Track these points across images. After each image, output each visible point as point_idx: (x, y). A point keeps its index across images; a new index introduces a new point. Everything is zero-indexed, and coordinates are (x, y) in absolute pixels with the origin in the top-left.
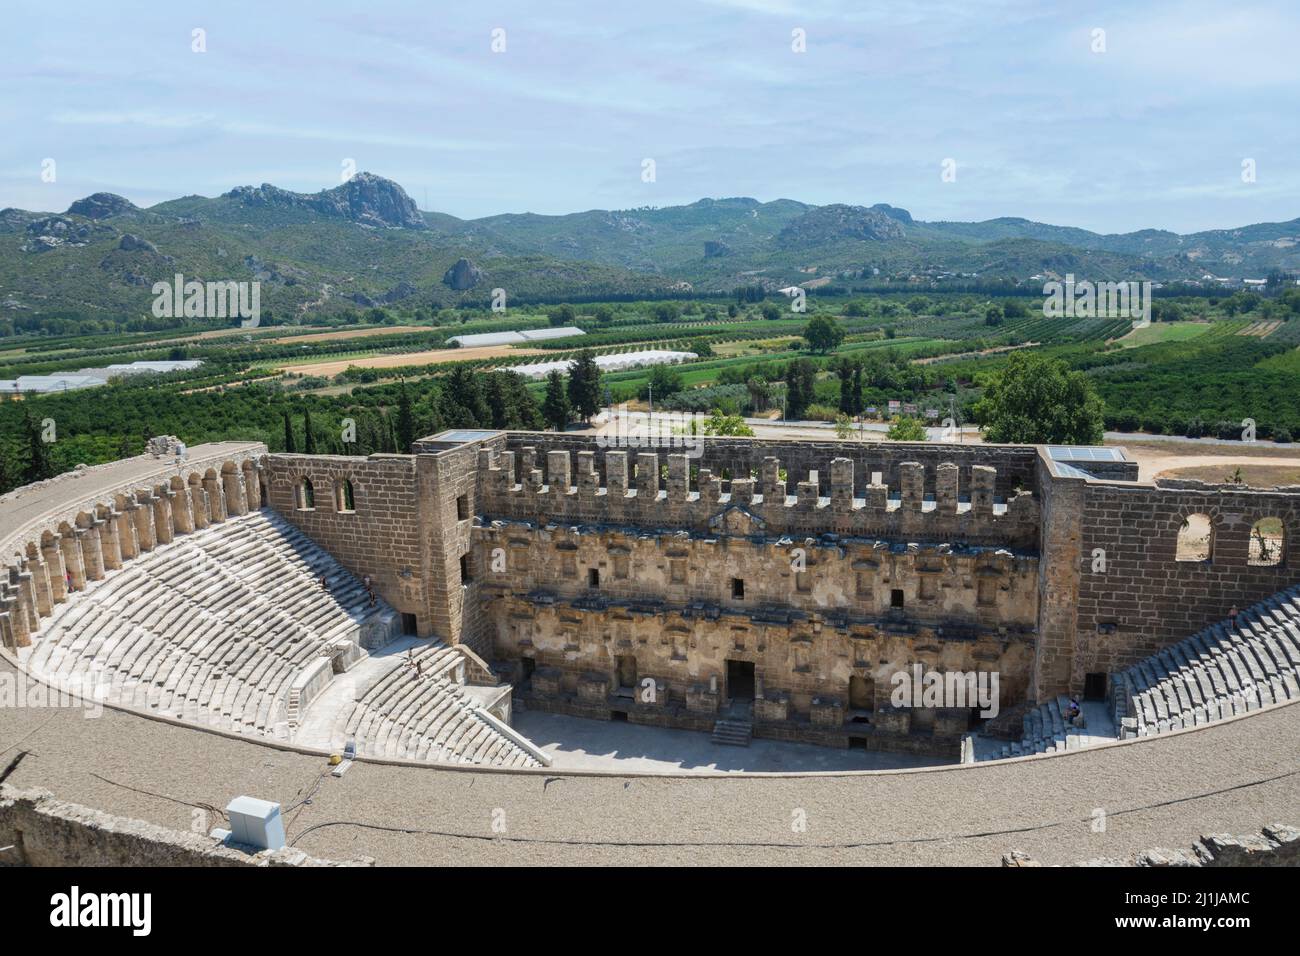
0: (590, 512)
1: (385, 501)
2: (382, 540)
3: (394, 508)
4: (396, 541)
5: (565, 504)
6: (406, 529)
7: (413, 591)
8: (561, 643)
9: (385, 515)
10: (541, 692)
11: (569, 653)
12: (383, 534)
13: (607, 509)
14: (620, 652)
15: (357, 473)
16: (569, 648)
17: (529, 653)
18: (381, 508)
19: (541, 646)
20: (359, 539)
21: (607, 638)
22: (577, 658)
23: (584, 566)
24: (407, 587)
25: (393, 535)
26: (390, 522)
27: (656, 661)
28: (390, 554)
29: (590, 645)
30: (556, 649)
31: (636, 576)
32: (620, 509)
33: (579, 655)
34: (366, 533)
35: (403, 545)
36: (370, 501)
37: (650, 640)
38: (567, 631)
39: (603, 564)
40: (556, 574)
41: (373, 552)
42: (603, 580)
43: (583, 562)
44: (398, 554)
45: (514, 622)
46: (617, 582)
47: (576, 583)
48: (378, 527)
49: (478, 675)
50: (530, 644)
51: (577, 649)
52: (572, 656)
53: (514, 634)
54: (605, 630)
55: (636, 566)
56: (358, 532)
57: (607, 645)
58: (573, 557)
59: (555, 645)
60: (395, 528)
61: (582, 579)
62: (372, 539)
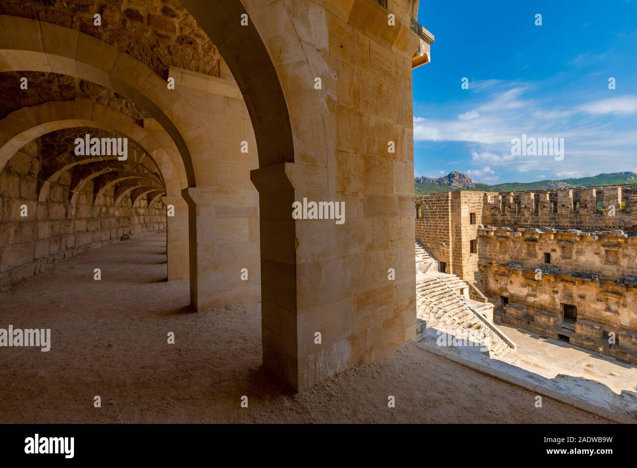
0: (546, 222)
1: (436, 212)
2: (434, 229)
3: (440, 215)
4: (440, 229)
5: (530, 219)
6: (444, 224)
7: (446, 252)
8: (525, 291)
9: (436, 218)
10: (511, 315)
11: (529, 297)
12: (434, 226)
13: (557, 220)
14: (565, 302)
15: (425, 201)
16: (529, 295)
17: (505, 294)
18: (434, 215)
19: (512, 292)
20: (424, 228)
21: (556, 292)
22: (535, 301)
23: (542, 251)
24: (443, 250)
25: (439, 226)
26: (438, 221)
27: (592, 311)
28: (437, 235)
29: (544, 295)
30: (521, 294)
31: (577, 258)
32: (567, 220)
33: (536, 299)
34: (427, 226)
35: (442, 231)
36: (430, 212)
37: (587, 298)
38: (529, 285)
39: (554, 250)
40: (523, 255)
41: (429, 234)
42: (554, 259)
43: (540, 249)
44: (440, 235)
45: (498, 277)
46: (564, 261)
47: (536, 260)
48: (432, 223)
49: (475, 296)
50: (506, 290)
51: (535, 296)
52: (531, 299)
53: (497, 284)
54: (554, 287)
55: (577, 252)
56: (424, 226)
57: (556, 296)
58: (534, 246)
59: (521, 292)
60: (440, 223)
61: (540, 258)
62: (429, 229)
